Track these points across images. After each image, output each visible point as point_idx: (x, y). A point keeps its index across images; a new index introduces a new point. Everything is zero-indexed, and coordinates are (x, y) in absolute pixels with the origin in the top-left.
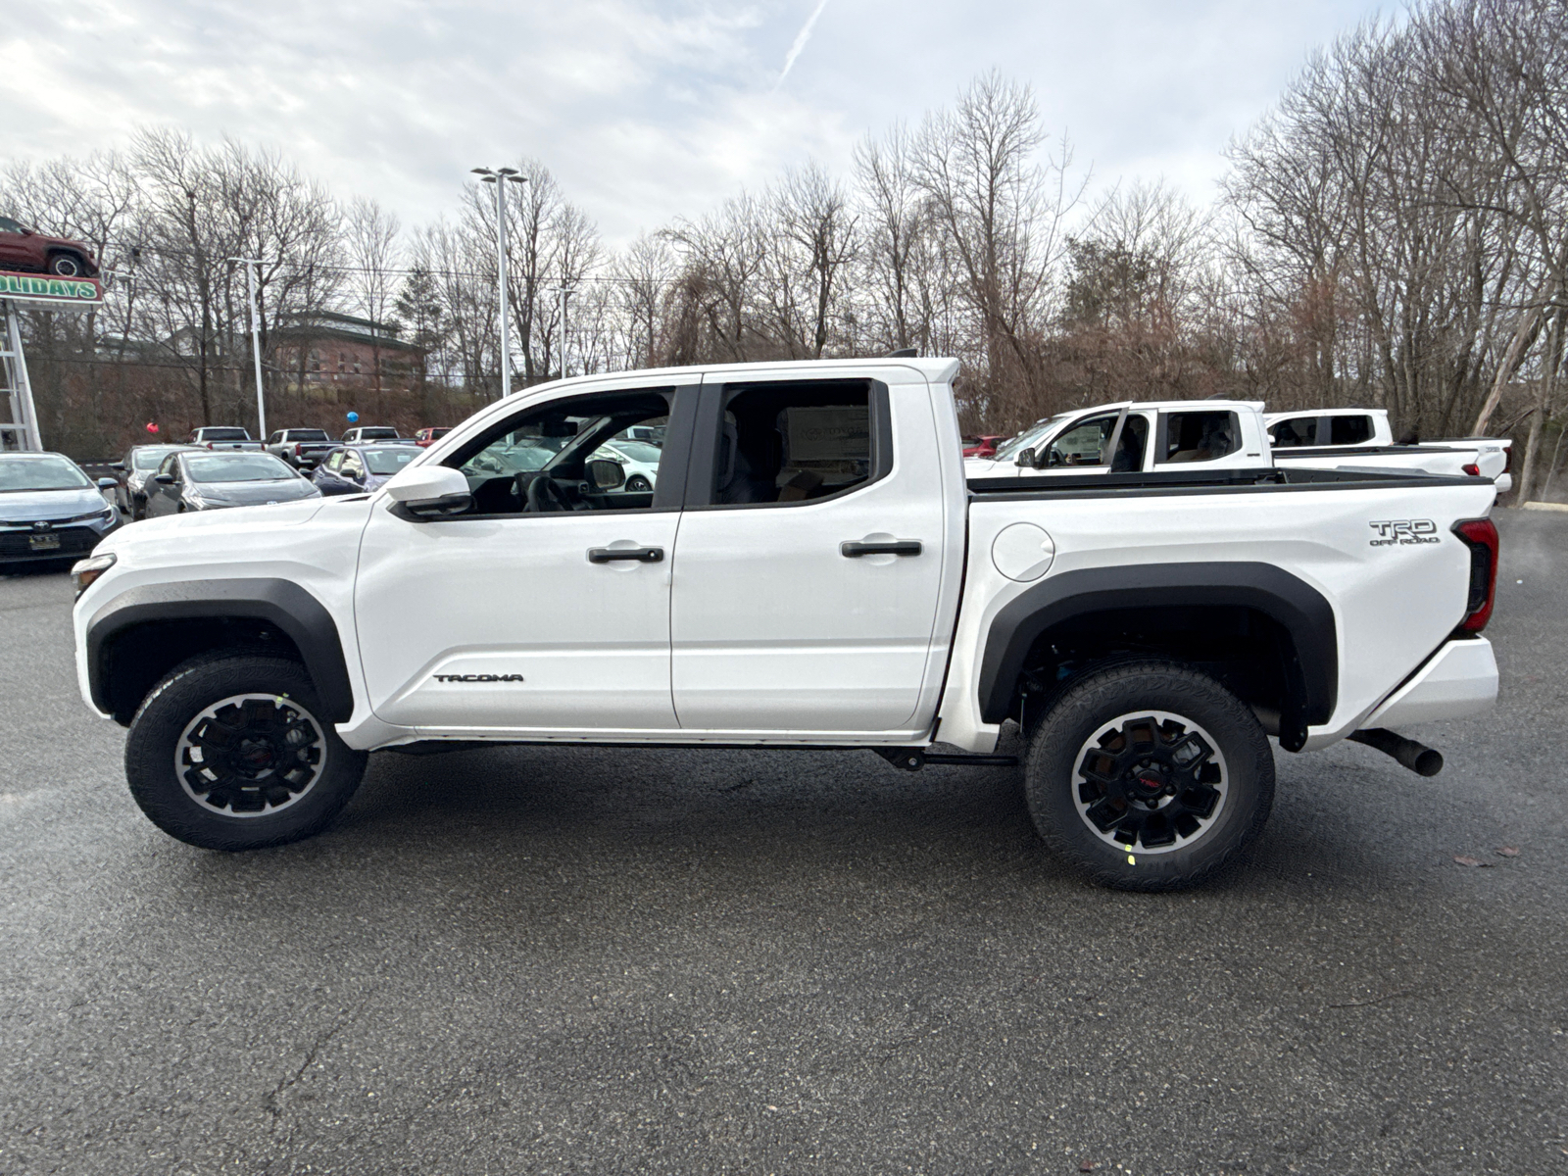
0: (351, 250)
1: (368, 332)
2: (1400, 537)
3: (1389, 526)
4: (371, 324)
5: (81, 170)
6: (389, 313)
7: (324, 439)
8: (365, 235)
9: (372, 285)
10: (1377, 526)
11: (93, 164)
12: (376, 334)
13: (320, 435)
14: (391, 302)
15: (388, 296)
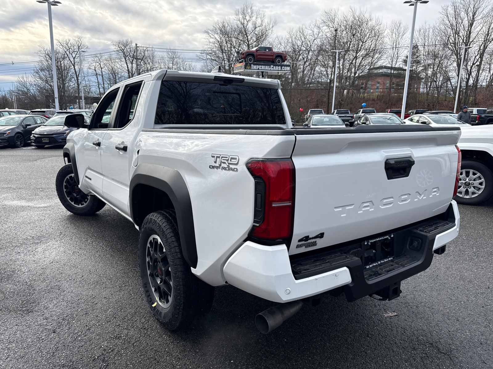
0: (388, 41)
1: (389, 71)
2: (223, 165)
3: (219, 157)
4: (391, 68)
5: (307, 28)
6: (399, 64)
7: (348, 113)
8: (394, 35)
9: (394, 54)
10: (214, 157)
11: (310, 26)
12: (392, 72)
13: (347, 112)
14: (401, 60)
15: (400, 58)
